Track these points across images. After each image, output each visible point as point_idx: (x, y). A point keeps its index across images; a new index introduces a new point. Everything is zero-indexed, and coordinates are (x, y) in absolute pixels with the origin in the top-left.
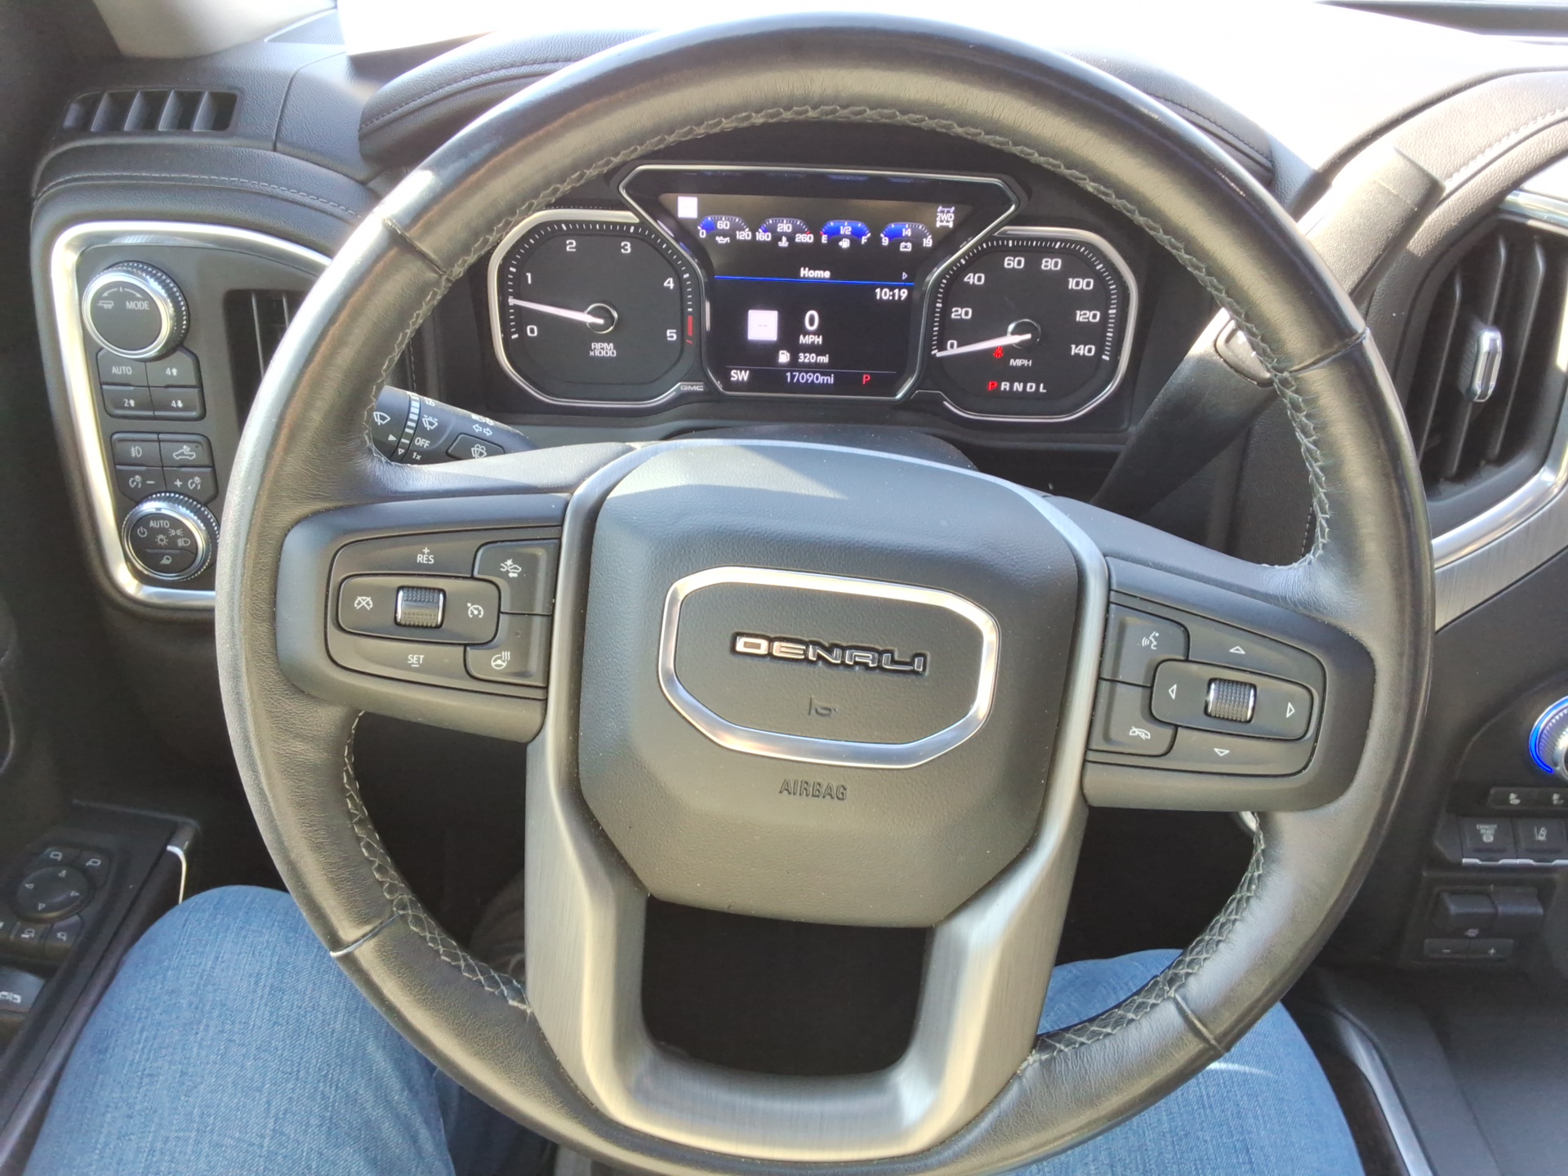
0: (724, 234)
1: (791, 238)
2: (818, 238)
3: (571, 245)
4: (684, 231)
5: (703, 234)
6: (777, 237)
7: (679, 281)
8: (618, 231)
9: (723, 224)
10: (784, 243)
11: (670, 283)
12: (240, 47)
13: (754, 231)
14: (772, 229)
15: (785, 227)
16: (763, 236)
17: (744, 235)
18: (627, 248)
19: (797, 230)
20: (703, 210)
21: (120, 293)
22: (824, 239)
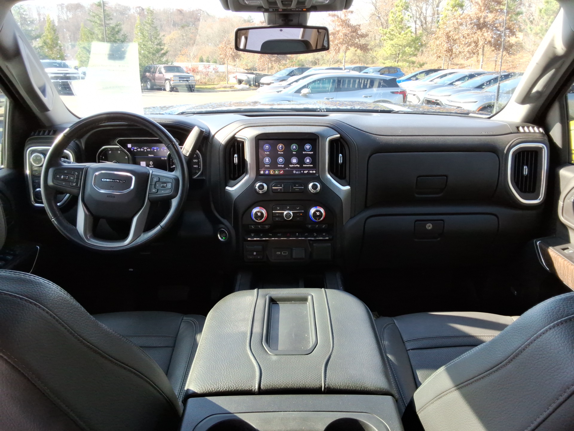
0: (135, 150)
1: (146, 150)
2: (151, 150)
3: (110, 152)
4: (129, 150)
5: (132, 150)
6: (144, 150)
7: (128, 157)
8: (117, 149)
9: (135, 148)
10: (145, 151)
11: (126, 157)
12: (60, 125)
13: (140, 149)
14: (143, 149)
15: (145, 148)
16: (142, 150)
17: (139, 150)
18: (119, 152)
19: (147, 149)
20: (132, 146)
21: (36, 156)
22: (152, 150)
